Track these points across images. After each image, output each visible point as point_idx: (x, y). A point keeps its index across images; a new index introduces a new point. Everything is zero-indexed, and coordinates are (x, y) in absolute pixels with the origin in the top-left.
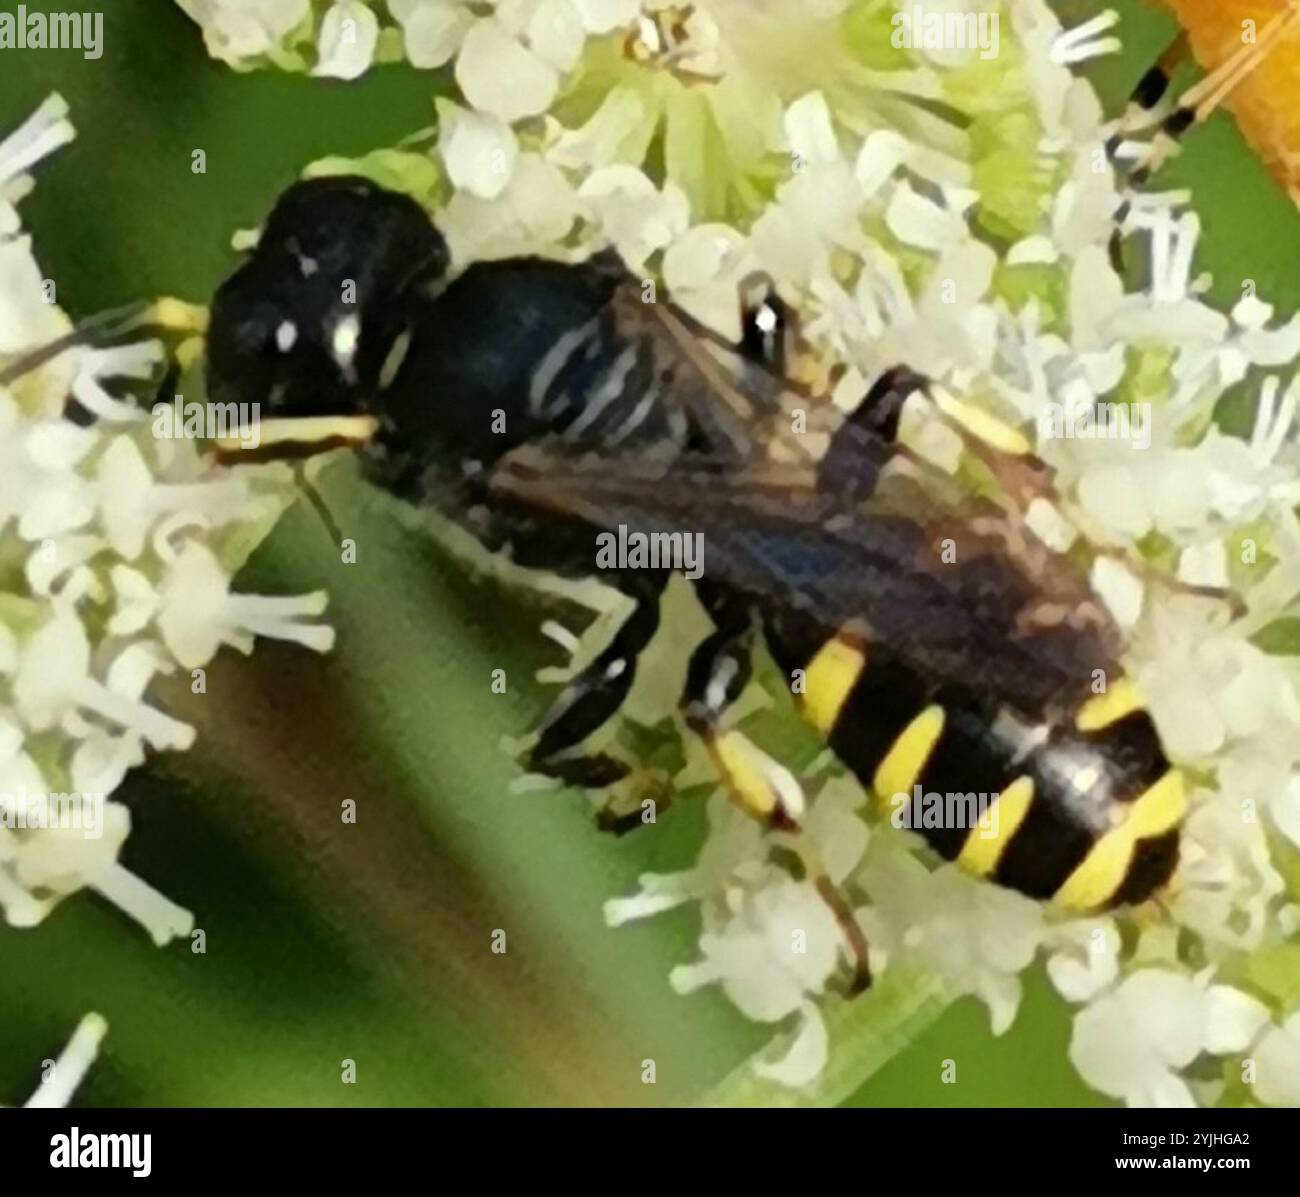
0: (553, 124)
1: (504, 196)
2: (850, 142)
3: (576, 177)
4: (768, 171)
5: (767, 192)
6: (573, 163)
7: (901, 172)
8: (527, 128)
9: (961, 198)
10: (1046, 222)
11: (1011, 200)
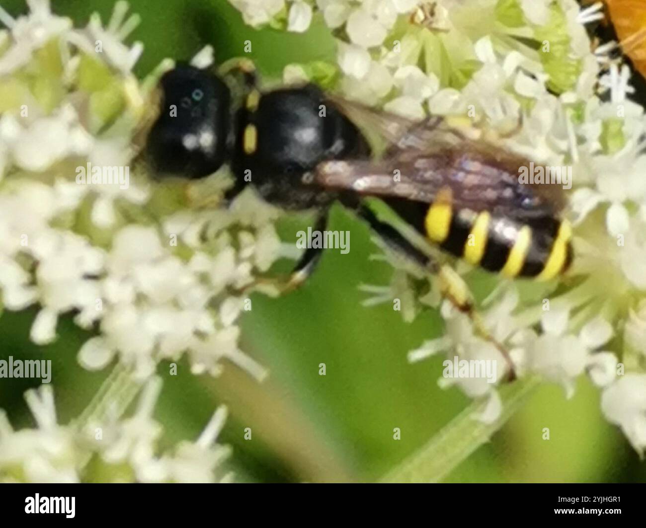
0: (384, 50)
1: (365, 79)
2: (500, 58)
3: (393, 70)
4: (469, 67)
5: (468, 75)
6: (393, 65)
7: (518, 69)
8: (374, 52)
9: (543, 78)
10: (573, 87)
11: (560, 79)
